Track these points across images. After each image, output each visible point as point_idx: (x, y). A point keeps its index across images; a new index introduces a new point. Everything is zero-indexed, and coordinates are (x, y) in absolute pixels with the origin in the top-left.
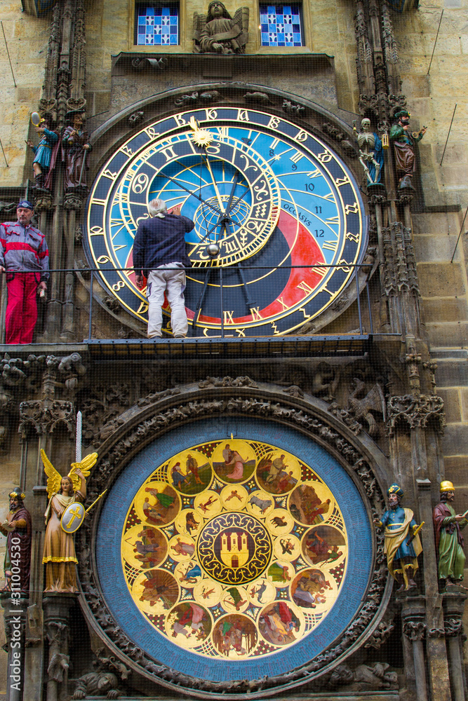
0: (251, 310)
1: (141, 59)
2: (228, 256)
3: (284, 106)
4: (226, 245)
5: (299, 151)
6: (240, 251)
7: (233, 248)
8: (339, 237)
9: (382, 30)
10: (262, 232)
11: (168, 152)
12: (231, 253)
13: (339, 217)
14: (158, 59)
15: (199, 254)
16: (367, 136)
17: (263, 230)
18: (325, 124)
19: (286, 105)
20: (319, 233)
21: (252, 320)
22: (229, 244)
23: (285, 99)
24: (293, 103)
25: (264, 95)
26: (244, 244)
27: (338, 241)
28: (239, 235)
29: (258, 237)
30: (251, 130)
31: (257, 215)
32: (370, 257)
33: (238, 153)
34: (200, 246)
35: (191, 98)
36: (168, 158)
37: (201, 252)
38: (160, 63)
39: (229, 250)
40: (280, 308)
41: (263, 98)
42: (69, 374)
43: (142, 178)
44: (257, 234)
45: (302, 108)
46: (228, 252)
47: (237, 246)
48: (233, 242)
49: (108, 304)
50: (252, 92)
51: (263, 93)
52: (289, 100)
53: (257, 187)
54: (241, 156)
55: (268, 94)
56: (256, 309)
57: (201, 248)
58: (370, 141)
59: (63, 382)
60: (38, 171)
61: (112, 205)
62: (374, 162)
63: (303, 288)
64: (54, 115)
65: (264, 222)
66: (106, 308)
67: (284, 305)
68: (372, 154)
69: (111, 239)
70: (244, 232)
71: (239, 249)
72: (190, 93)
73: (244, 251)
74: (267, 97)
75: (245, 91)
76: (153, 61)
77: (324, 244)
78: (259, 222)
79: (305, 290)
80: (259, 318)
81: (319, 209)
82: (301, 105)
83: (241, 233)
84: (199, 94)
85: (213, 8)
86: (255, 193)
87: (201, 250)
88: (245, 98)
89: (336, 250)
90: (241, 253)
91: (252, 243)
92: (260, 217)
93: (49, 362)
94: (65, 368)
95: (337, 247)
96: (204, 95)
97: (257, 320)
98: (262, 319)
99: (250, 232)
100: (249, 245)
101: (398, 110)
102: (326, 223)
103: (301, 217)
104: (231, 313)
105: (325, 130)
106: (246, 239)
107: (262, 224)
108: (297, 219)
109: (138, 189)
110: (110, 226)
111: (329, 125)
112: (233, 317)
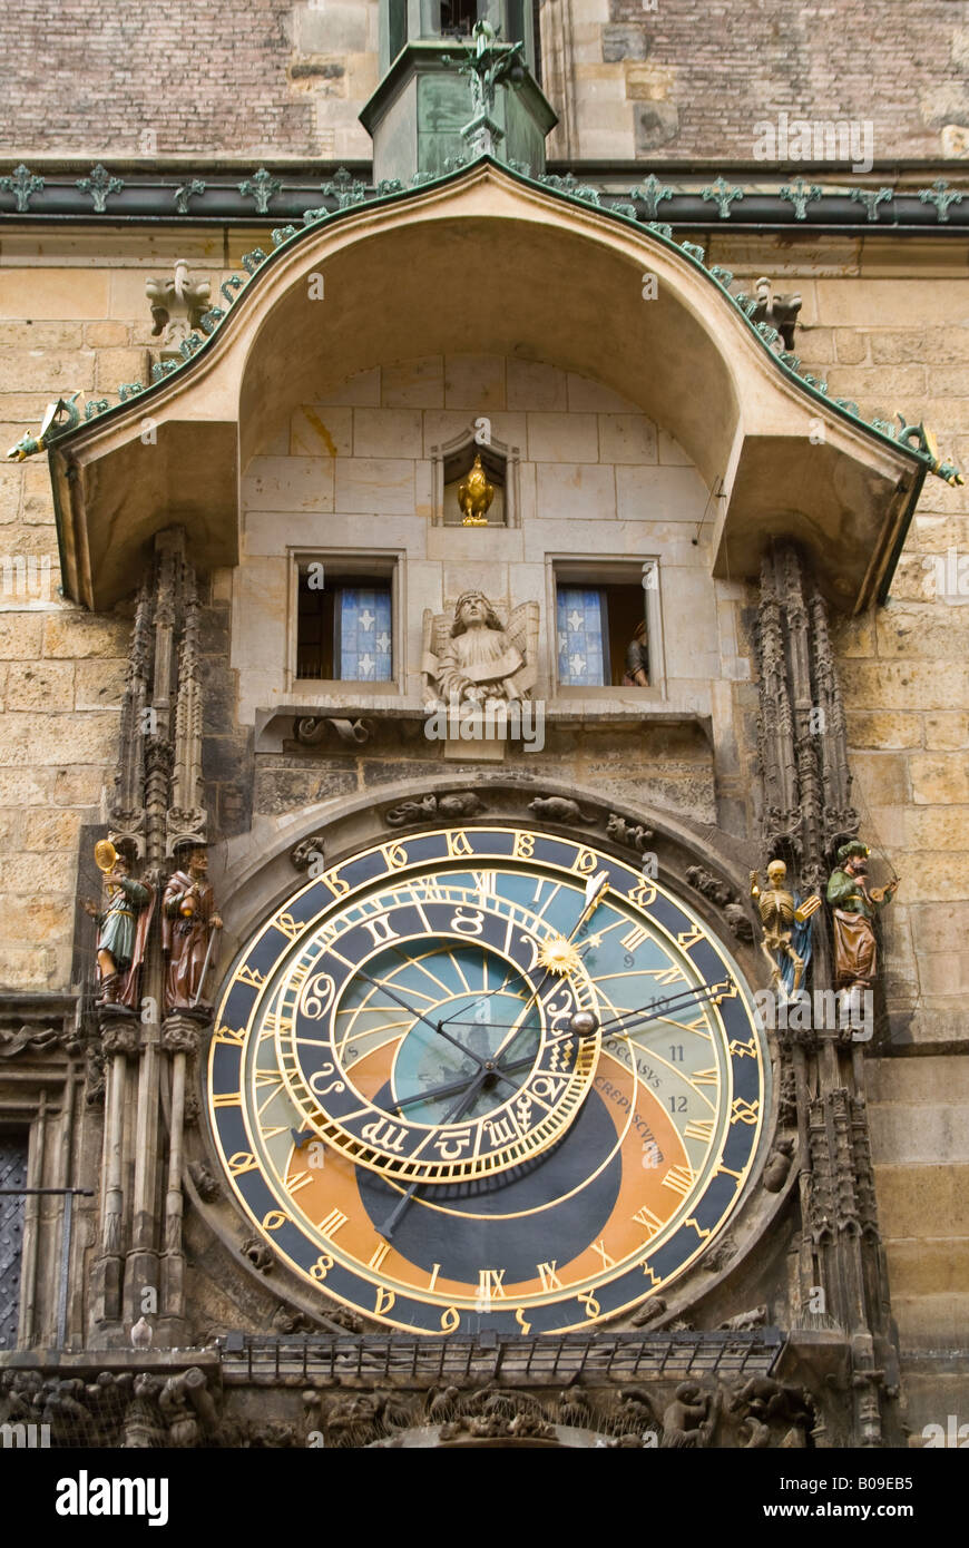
0: (540, 1267)
1: (317, 720)
2: (495, 1153)
3: (609, 828)
4: (491, 1129)
5: (639, 926)
6: (517, 1142)
7: (505, 1135)
8: (717, 1111)
9: (813, 660)
10: (562, 1100)
11: (379, 927)
12: (502, 1145)
13: (717, 1069)
14: (353, 721)
15: (439, 1148)
16: (778, 899)
17: (563, 1097)
18: (693, 869)
19: (614, 826)
20: (678, 1103)
21: (542, 1289)
22: (497, 1125)
23: (614, 812)
24: (631, 822)
25: (570, 804)
26: (526, 1128)
27: (715, 1122)
28: (515, 1108)
29: (553, 1111)
30: (542, 879)
31: (554, 1066)
32: (780, 1157)
33: (518, 932)
34: (440, 1133)
35: (421, 810)
36: (378, 939)
37: (444, 1144)
38: (357, 730)
39: (498, 1138)
40: (598, 1263)
41: (567, 810)
42: (178, 1412)
43: (322, 985)
44: (552, 1105)
45: (648, 833)
46: (494, 1142)
47: (513, 1131)
48: (504, 1122)
49: (253, 1256)
50: (545, 796)
51: (568, 798)
52: (620, 816)
53: (553, 1006)
54: (523, 939)
55: (580, 803)
56: (551, 1266)
57: (444, 1135)
58: (784, 909)
59: (167, 1427)
60: (107, 969)
61: (259, 1039)
62: (792, 952)
63: (644, 1222)
64: (140, 843)
65: (567, 1080)
66: (248, 1264)
67: (605, 1256)
68: (787, 936)
69: (257, 1114)
70: (524, 1101)
71: (517, 1138)
72: (420, 798)
73: (527, 1141)
74: (577, 809)
75: (531, 794)
76: (343, 725)
77: (688, 1127)
78: (557, 1081)
79: (649, 1225)
80: (555, 1285)
81: (677, 1052)
82: (646, 828)
83: (520, 1104)
84: (438, 801)
85: (467, 607)
86: (549, 1019)
87: (444, 1140)
88: (531, 809)
89: (711, 1140)
90: (520, 1146)
91: (541, 1124)
92: (559, 1069)
93: (139, 1388)
94: (173, 1401)
95: (712, 1135)
96: (447, 801)
97: (552, 1290)
98: (561, 1287)
99: (539, 1101)
100: (536, 1128)
101: (843, 841)
102: (692, 1082)
103: (641, 1068)
104: (499, 1274)
105: (693, 880)
106: (529, 1115)
107: (562, 1083)
108: (634, 1072)
109: (312, 1008)
110: (255, 1085)
111: (702, 871)
112: (503, 1283)
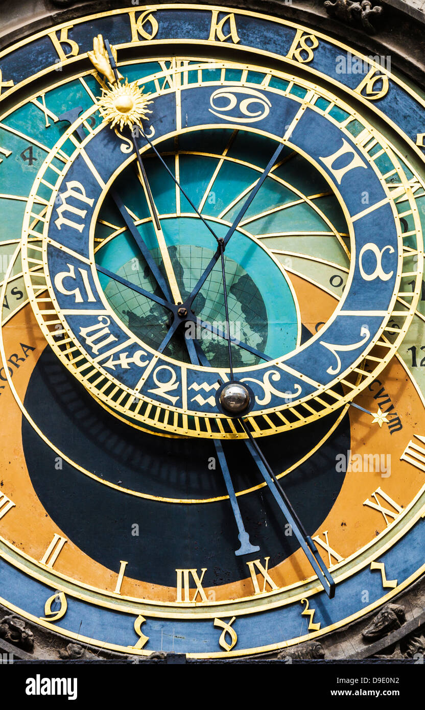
2: (70, 333)
4: (101, 325)
6: (88, 357)
7: (96, 342)
10: (152, 402)
11: (348, 158)
12: (82, 341)
15: (69, 271)
17: (156, 403)
22: (107, 331)
26: (107, 365)
28: (134, 348)
29: (135, 394)
31: (195, 386)
33: (372, 323)
34: (88, 267)
36: (328, 161)
37: (72, 274)
39: (90, 334)
43: (255, 107)
44: (142, 392)
46: (84, 332)
47: (101, 351)
48: (112, 338)
53: (277, 378)
54: (364, 331)
57: (84, 273)
65: (179, 404)
70: (143, 358)
71: (94, 356)
73: (92, 368)
78: (176, 392)
83: (138, 354)
87: (78, 274)
90: (84, 361)
91: (116, 382)
92: (192, 393)
99: (146, 375)
100: (109, 377)
106: (125, 366)
107: (174, 400)
109: (222, 101)
